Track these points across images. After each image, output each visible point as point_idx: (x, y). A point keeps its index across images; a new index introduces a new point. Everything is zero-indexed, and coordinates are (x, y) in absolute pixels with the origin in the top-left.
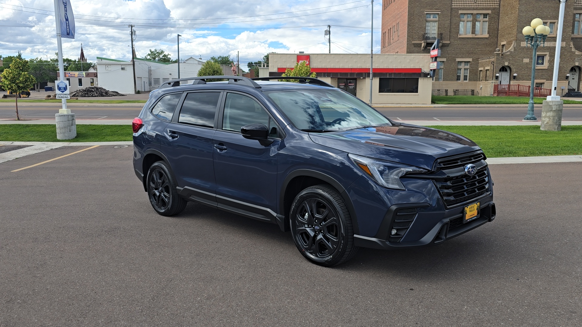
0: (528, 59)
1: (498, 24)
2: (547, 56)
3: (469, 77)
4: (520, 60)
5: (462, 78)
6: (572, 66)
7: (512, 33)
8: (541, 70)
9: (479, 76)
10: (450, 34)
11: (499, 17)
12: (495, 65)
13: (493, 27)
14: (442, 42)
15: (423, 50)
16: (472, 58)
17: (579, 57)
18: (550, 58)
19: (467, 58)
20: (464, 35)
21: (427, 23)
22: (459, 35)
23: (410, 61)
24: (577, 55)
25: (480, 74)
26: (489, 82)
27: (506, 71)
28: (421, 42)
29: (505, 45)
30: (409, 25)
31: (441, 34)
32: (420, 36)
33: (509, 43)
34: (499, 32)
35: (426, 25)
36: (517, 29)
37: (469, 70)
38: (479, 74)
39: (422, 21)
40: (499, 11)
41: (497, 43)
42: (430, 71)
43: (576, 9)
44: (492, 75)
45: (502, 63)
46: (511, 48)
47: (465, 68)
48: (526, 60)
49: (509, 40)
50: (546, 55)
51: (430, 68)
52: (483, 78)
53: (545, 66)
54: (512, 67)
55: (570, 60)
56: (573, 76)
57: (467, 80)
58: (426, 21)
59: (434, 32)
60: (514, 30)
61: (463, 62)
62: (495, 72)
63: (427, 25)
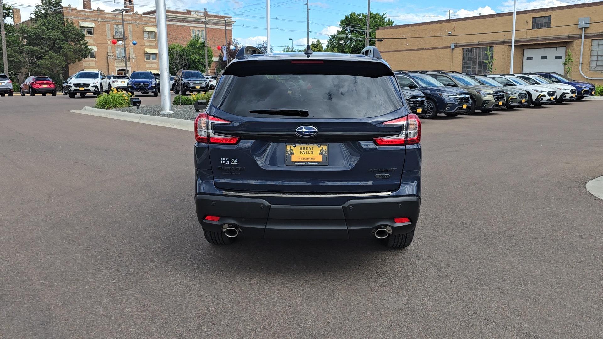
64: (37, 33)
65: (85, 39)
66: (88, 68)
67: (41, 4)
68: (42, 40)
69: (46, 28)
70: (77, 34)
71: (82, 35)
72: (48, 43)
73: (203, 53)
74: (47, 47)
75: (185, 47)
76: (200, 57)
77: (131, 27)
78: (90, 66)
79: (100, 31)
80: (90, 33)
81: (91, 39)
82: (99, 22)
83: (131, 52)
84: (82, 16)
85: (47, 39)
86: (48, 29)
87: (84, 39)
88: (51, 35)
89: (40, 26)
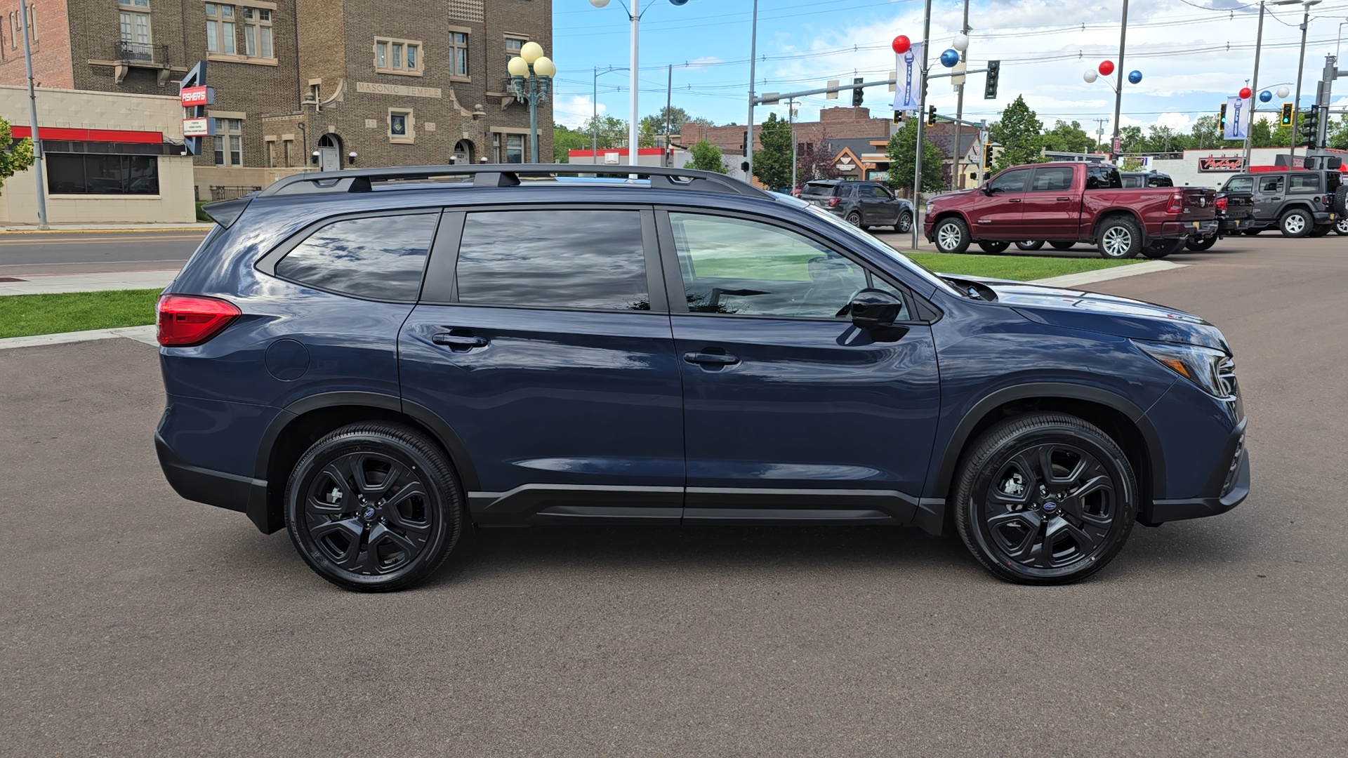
0: (375, 121)
1: (296, 36)
2: (411, 116)
3: (244, 155)
4: (358, 122)
5: (227, 157)
6: (458, 140)
7: (333, 60)
8: (402, 147)
9: (266, 154)
10: (185, 49)
11: (296, 21)
12: (307, 130)
13: (284, 43)
14: (170, 67)
15: (119, 84)
16: (246, 111)
17: (468, 122)
18: (416, 122)
19: (234, 111)
20: (220, 54)
21: (122, 16)
22: (207, 53)
23: (128, 112)
24: (464, 117)
25: (268, 149)
26: (296, 170)
27: (331, 145)
28: (112, 64)
29: (318, 86)
30: (72, 16)
31: (165, 48)
32: (109, 48)
33: (331, 83)
34: (300, 54)
35: (119, 19)
36: (345, 53)
37: (240, 139)
38: (265, 149)
39: (109, 8)
40: (293, 7)
41: (298, 79)
42: (185, 140)
43: (452, 22)
44: (303, 154)
45: (323, 126)
46: (337, 94)
47: (231, 134)
48: (371, 124)
49: (328, 75)
50: (407, 114)
51: (184, 131)
52: (279, 160)
53: (408, 138)
54: (343, 136)
55: (453, 128)
56: (460, 161)
57: (239, 164)
58: (120, 10)
59: (143, 40)
60: (337, 55)
61: (224, 119)
62: (311, 148)
63: (122, 20)
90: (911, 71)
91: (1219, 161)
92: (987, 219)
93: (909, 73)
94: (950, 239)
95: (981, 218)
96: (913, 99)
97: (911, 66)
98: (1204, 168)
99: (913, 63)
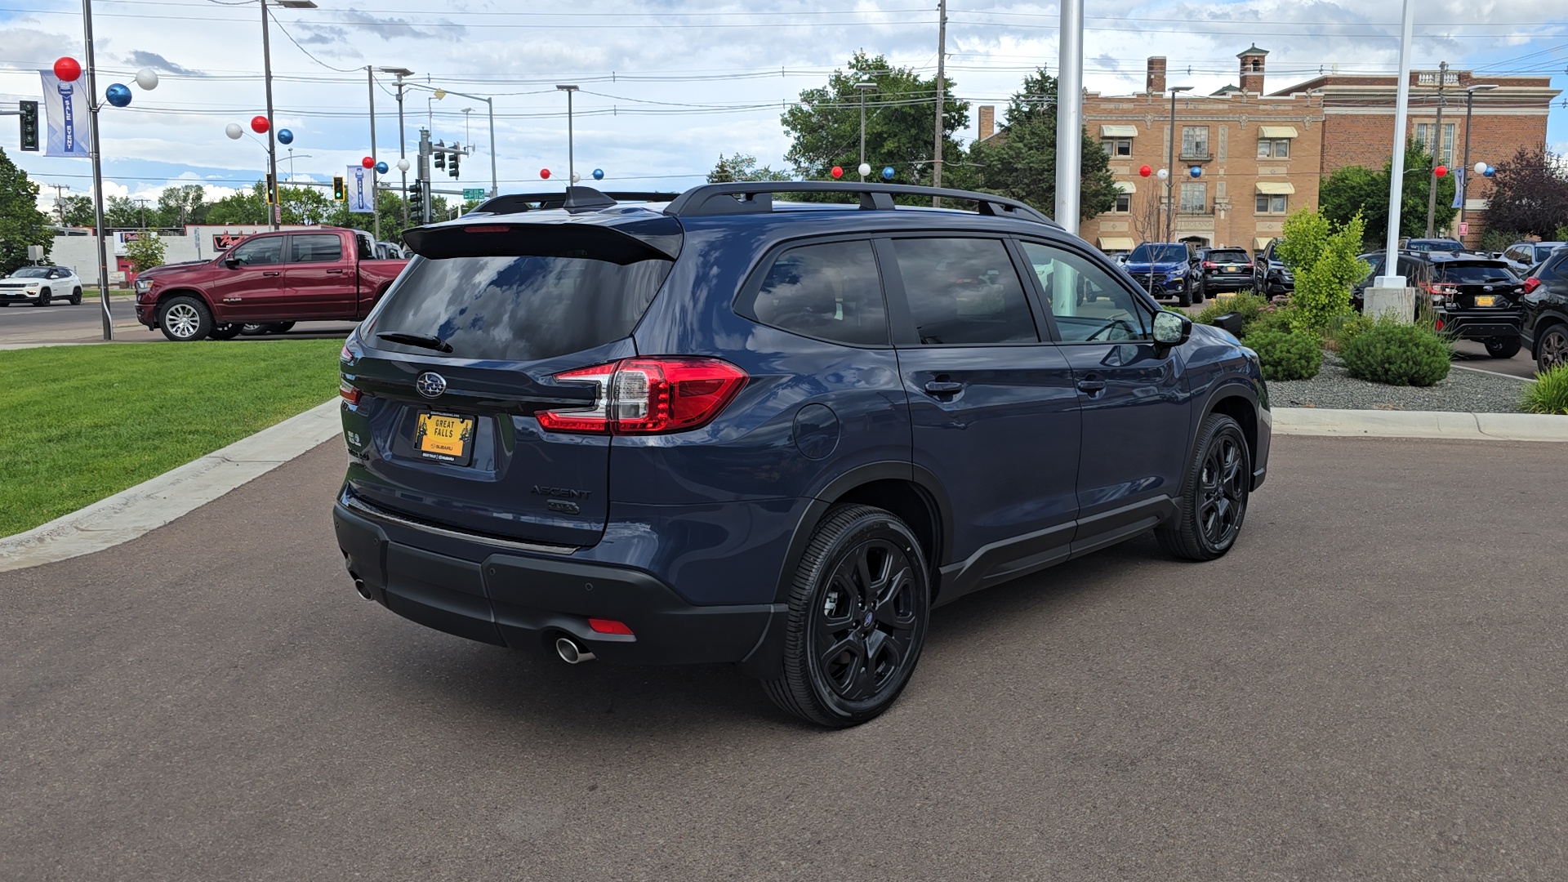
64: (1005, 158)
65: (1109, 167)
66: (1110, 235)
67: (1024, 92)
68: (1015, 174)
69: (1025, 145)
70: (1092, 154)
71: (1102, 157)
72: (1026, 181)
73: (1426, 187)
74: (1023, 190)
75: (1378, 175)
76: (1417, 200)
77: (1227, 130)
78: (1116, 230)
79: (1146, 146)
80: (1124, 151)
81: (1124, 165)
82: (1149, 123)
83: (1218, 194)
84: (1111, 112)
85: (1025, 170)
86: (1030, 149)
87: (1105, 167)
88: (1032, 162)
89: (1015, 141)
90: (70, 106)
91: (237, 238)
92: (236, 296)
93: (68, 108)
94: (184, 324)
95: (226, 296)
96: (78, 144)
97: (70, 100)
98: (220, 246)
99: (72, 96)
